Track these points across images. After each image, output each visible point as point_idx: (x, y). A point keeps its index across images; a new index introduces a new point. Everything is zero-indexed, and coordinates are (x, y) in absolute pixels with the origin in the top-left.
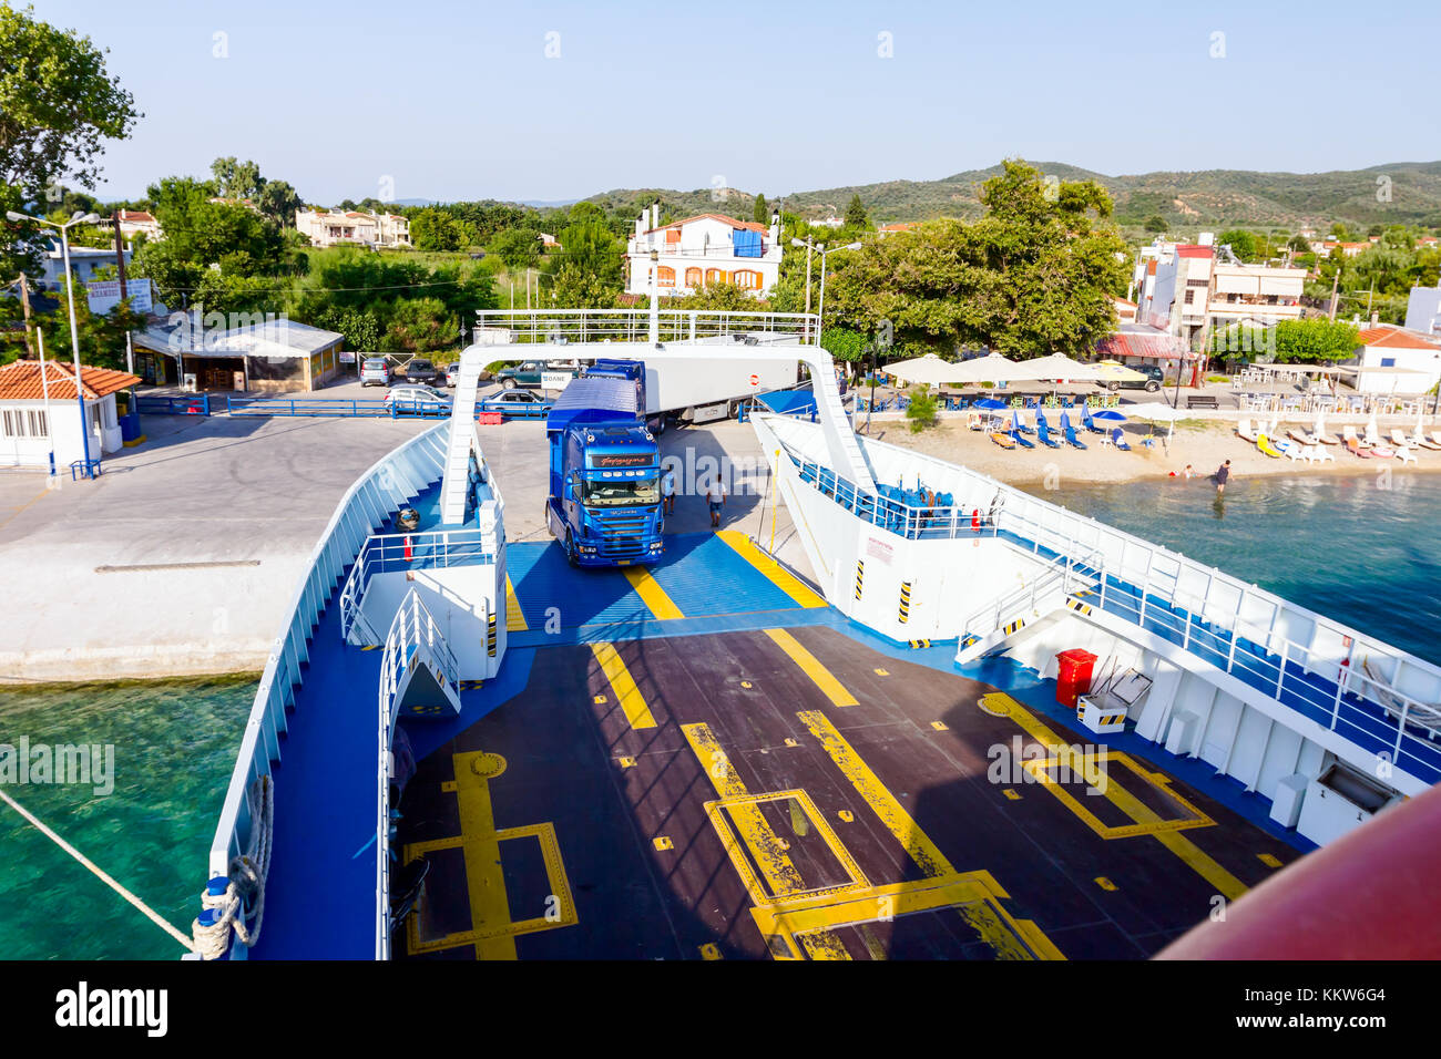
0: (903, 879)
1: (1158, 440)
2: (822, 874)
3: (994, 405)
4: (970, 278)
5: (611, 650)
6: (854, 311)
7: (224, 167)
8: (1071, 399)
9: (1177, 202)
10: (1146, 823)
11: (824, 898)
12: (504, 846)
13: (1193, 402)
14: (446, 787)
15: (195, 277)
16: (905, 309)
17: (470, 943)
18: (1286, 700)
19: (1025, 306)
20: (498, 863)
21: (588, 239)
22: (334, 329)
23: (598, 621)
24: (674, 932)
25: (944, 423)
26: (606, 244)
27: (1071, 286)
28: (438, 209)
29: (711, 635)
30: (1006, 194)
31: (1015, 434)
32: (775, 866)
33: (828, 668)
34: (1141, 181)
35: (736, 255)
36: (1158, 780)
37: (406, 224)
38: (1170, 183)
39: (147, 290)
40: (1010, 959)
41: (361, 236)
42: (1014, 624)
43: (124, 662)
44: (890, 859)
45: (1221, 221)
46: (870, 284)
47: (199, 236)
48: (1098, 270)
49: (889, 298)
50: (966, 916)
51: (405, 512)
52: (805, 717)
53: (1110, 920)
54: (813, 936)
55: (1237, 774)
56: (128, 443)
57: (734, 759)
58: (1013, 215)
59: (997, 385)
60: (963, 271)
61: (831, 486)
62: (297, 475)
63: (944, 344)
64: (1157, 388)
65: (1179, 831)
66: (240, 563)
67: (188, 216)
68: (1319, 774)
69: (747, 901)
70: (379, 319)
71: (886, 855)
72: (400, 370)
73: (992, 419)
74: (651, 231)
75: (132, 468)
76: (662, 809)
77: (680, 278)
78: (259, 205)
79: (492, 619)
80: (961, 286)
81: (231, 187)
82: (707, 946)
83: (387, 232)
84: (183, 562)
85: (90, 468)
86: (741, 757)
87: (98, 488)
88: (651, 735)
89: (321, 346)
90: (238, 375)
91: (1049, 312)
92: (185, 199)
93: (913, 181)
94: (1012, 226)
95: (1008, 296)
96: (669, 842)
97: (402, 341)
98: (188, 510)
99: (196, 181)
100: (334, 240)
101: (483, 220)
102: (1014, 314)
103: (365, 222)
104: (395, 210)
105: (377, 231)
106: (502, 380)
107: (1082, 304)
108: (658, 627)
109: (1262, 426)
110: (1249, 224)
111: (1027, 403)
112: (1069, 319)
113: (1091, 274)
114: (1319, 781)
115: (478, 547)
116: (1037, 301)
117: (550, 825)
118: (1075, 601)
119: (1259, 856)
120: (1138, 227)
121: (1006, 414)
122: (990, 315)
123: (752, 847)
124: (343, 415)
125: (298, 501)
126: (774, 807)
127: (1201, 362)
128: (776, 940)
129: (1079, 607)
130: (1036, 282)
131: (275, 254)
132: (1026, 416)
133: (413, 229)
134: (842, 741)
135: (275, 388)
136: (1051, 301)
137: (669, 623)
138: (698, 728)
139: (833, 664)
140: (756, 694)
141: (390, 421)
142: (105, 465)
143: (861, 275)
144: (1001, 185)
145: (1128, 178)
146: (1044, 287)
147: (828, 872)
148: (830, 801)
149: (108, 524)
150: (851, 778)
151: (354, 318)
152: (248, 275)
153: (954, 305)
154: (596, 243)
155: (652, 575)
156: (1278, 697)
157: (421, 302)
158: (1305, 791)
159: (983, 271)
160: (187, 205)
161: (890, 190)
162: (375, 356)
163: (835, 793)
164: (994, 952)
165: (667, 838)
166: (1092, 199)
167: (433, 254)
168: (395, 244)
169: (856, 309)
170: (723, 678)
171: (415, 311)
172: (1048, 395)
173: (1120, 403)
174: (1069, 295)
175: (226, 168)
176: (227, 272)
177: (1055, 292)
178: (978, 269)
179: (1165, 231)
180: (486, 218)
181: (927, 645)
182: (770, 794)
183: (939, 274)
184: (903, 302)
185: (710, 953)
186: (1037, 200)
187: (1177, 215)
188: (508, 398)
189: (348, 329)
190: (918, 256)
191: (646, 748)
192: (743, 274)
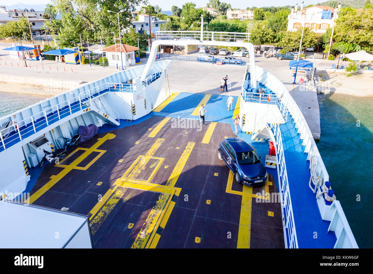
0: (159, 184)
5: (169, 119)
14: (98, 139)
17: (65, 167)
20: (88, 155)
21: (282, 15)
32: (136, 172)
33: (213, 133)
37: (254, 13)
41: (240, 16)
44: (162, 179)
50: (161, 196)
52: (190, 143)
53: (196, 210)
54: (122, 188)
56: (137, 63)
67: (189, 12)
74: (297, 12)
83: (249, 15)
85: (123, 68)
86: (161, 148)
90: (172, 50)
92: (190, 8)
96: (122, 161)
100: (233, 17)
105: (246, 15)
117: (106, 151)
123: (137, 167)
126: (153, 160)
128: (114, 186)
129: (268, 127)
134: (191, 151)
138: (161, 140)
139: (216, 133)
140: (186, 135)
147: (145, 177)
163: (171, 161)
170: (183, 131)
181: (250, 134)
182: (156, 158)
188: (226, 58)
191: (146, 141)
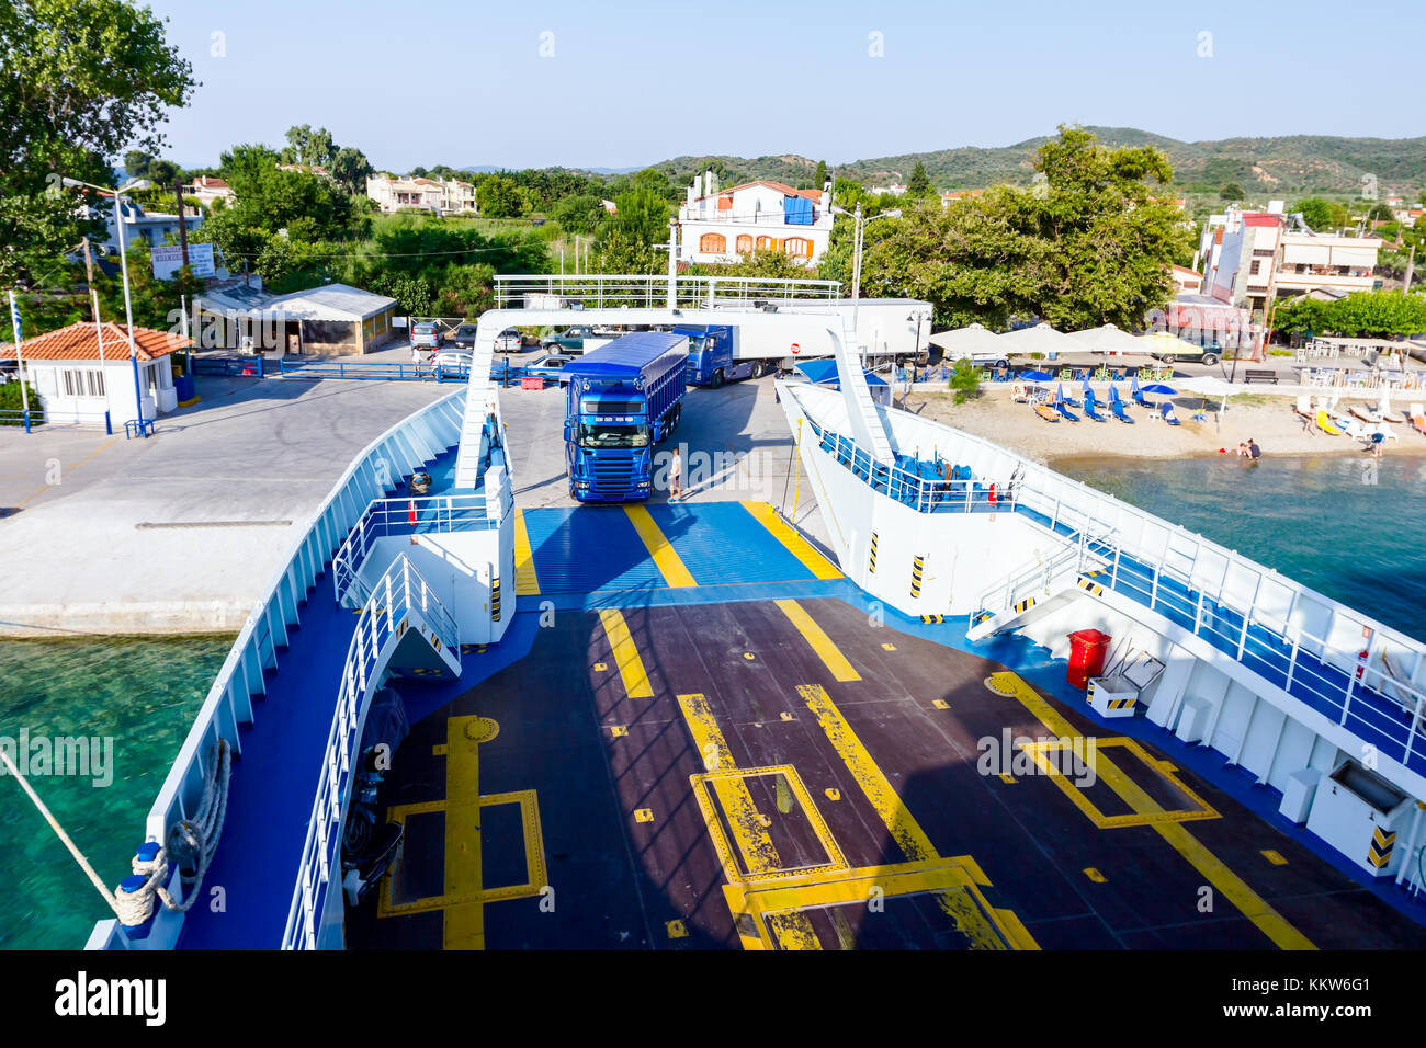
0: (882, 861)
1: (1210, 415)
2: (801, 852)
3: (1039, 377)
4: (1019, 247)
5: (619, 617)
6: (901, 280)
7: (299, 134)
8: (1122, 372)
9: (1257, 170)
10: (1146, 812)
11: (799, 877)
12: (486, 812)
13: (1251, 376)
14: (438, 750)
15: (260, 242)
16: (953, 278)
17: (440, 908)
18: (1296, 691)
19: (1077, 276)
20: (477, 828)
21: (641, 206)
22: (388, 294)
23: (610, 588)
24: (643, 906)
25: (988, 395)
26: (659, 211)
27: (1125, 255)
28: (503, 175)
29: (721, 605)
30: (1061, 160)
31: (1060, 407)
32: (754, 843)
33: (835, 642)
34: (1218, 147)
35: (787, 223)
36: (1164, 769)
37: (472, 191)
38: (1249, 149)
39: (210, 255)
40: (983, 948)
41: (428, 202)
42: (1025, 603)
43: (155, 616)
44: (872, 841)
45: (1302, 189)
46: (918, 252)
47: (269, 202)
48: (1155, 239)
49: (938, 266)
50: (943, 902)
51: (417, 476)
52: (804, 691)
53: (1095, 913)
54: (783, 917)
55: (1248, 765)
56: (182, 403)
57: (727, 732)
58: (1068, 182)
59: (1047, 357)
60: (1013, 239)
61: (849, 457)
62: (339, 437)
63: (994, 315)
64: (1215, 361)
65: (1181, 823)
66: (273, 523)
67: (258, 182)
68: (1331, 770)
69: (719, 878)
70: (431, 284)
71: (870, 837)
72: (449, 335)
73: (1038, 390)
74: (702, 198)
75: (183, 428)
76: (646, 781)
77: (731, 245)
78: (331, 172)
79: (496, 584)
80: (1011, 255)
81: (305, 154)
82: (674, 922)
83: (454, 199)
84: (218, 520)
85: (143, 428)
86: (734, 731)
87: (149, 446)
88: (647, 704)
89: (373, 310)
90: (294, 339)
91: (1102, 282)
92: (256, 166)
93: (981, 147)
94: (1065, 194)
95: (1061, 266)
96: (650, 814)
97: (454, 307)
98: (233, 470)
99: (267, 148)
100: (402, 205)
101: (548, 186)
102: (1066, 285)
103: (431, 188)
104: (463, 177)
105: (443, 198)
106: (548, 345)
107: (1137, 274)
108: (670, 594)
109: (1322, 402)
110: (1332, 191)
111: (1075, 375)
112: (1123, 289)
113: (1147, 244)
114: (1331, 777)
115: (483, 513)
116: (1090, 271)
117: (534, 792)
118: (1087, 581)
119: (1263, 852)
120: (1213, 194)
121: (1051, 386)
122: (1040, 284)
123: (733, 823)
124: (390, 379)
125: (336, 462)
126: (760, 782)
127: (1262, 335)
128: (743, 919)
129: (1090, 587)
130: (1090, 251)
131: (342, 220)
132: (1070, 388)
133: (479, 196)
134: (840, 717)
135: (328, 352)
136: (1103, 270)
137: (681, 591)
138: (694, 699)
139: (841, 637)
140: (757, 666)
141: (435, 385)
142: (157, 425)
143: (909, 243)
144: (1056, 151)
145: (1204, 144)
146: (1097, 257)
147: (808, 853)
148: (819, 778)
149: (154, 482)
150: (843, 755)
151: (407, 283)
152: (314, 240)
153: (1003, 275)
154: (650, 210)
155: (671, 542)
156: (1288, 687)
157: (472, 267)
158: (1316, 786)
159: (1033, 240)
160: (258, 172)
161: (957, 157)
162: (427, 321)
163: (826, 771)
164: (968, 941)
165: (649, 810)
166: (1150, 165)
167: (496, 220)
168: (461, 211)
169: (903, 278)
170: (726, 649)
171: (466, 276)
172: (1097, 367)
173: (1174, 376)
174: (1123, 264)
175: (300, 135)
176: (294, 237)
177: (1108, 262)
178: (1031, 238)
179: (1242, 199)
180: (549, 185)
181: (940, 620)
182: (758, 769)
183: (988, 243)
184: (951, 271)
185: (676, 929)
186: (1093, 166)
187: (1254, 182)
188: (550, 363)
189: (401, 295)
190: (967, 225)
191: (638, 719)
192: (794, 241)
